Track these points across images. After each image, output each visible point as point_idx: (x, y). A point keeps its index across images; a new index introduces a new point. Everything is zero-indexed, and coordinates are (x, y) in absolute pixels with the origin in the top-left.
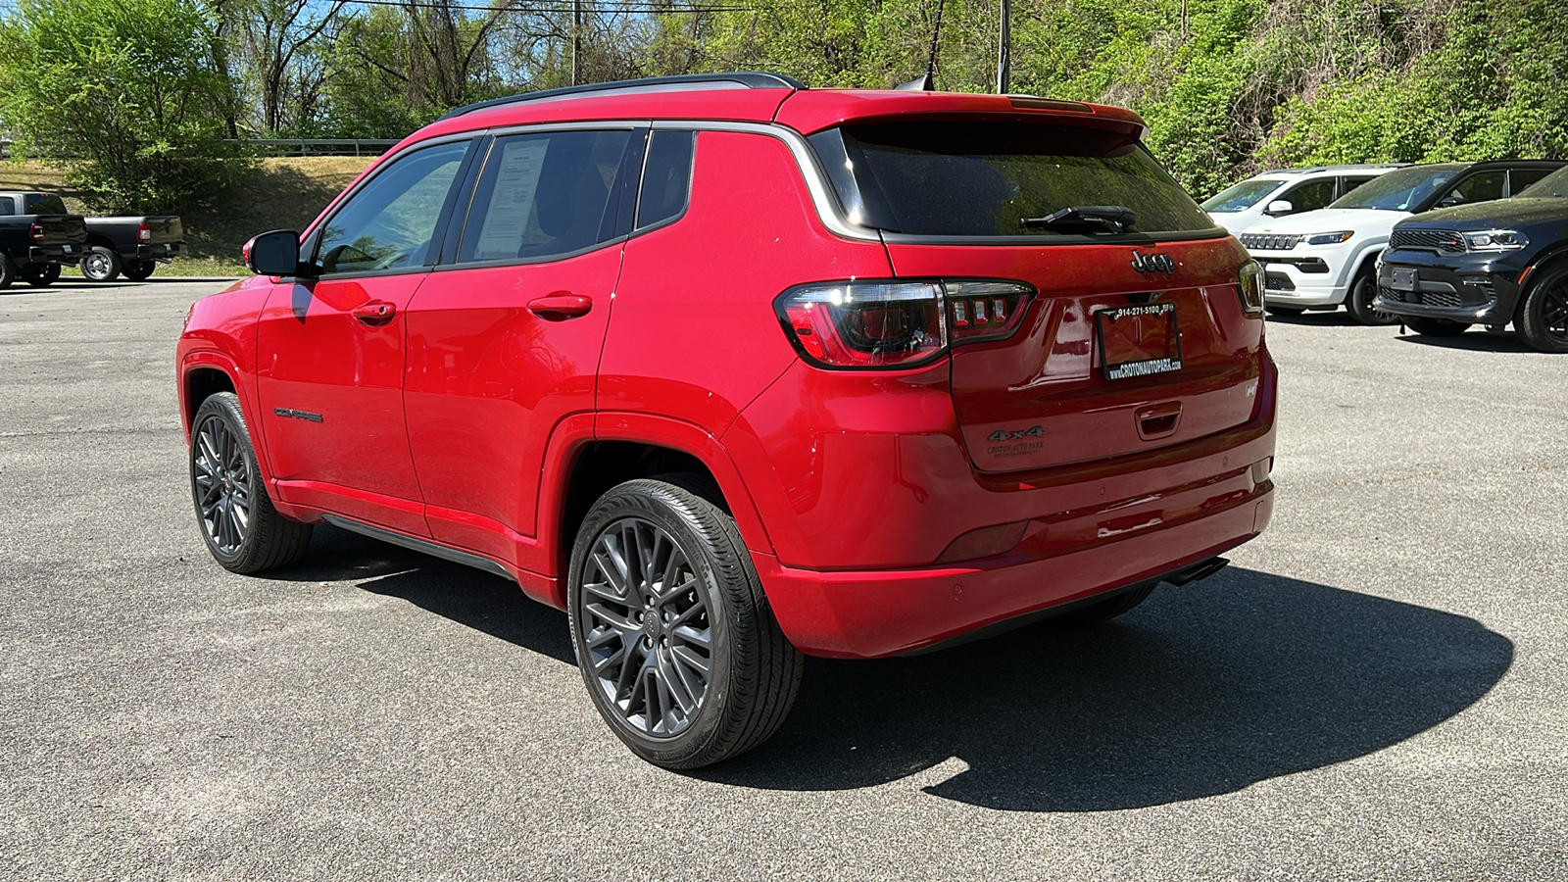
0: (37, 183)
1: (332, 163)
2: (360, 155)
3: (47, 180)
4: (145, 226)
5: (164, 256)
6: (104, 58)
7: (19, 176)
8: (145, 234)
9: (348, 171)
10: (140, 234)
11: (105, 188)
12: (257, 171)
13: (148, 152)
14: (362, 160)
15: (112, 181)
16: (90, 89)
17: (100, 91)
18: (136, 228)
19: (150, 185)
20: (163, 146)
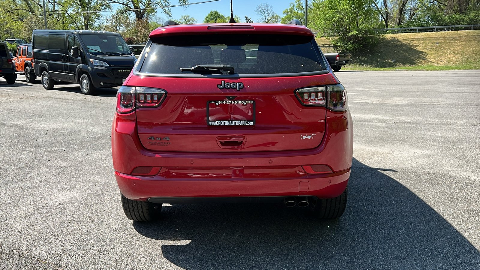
0: (324, 44)
1: (408, 35)
2: (418, 32)
3: (327, 43)
4: (338, 56)
5: (343, 64)
6: (344, 7)
7: (320, 42)
8: (338, 58)
9: (413, 38)
10: (336, 58)
11: (339, 44)
12: (384, 38)
13: (351, 34)
14: (418, 34)
15: (341, 43)
16: (339, 17)
17: (341, 17)
18: (336, 57)
19: (351, 43)
20: (355, 32)
